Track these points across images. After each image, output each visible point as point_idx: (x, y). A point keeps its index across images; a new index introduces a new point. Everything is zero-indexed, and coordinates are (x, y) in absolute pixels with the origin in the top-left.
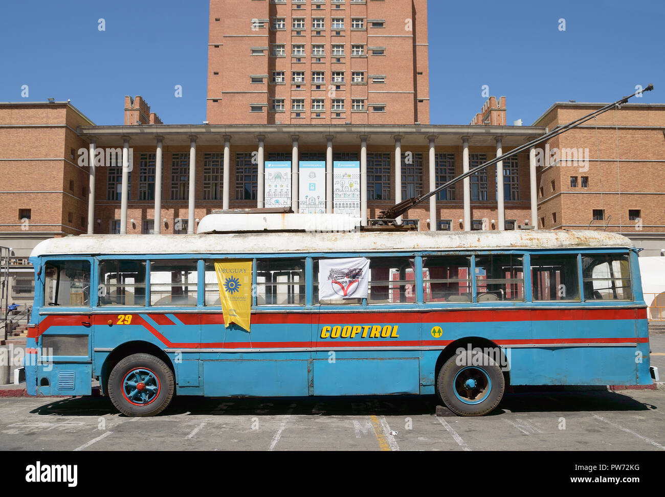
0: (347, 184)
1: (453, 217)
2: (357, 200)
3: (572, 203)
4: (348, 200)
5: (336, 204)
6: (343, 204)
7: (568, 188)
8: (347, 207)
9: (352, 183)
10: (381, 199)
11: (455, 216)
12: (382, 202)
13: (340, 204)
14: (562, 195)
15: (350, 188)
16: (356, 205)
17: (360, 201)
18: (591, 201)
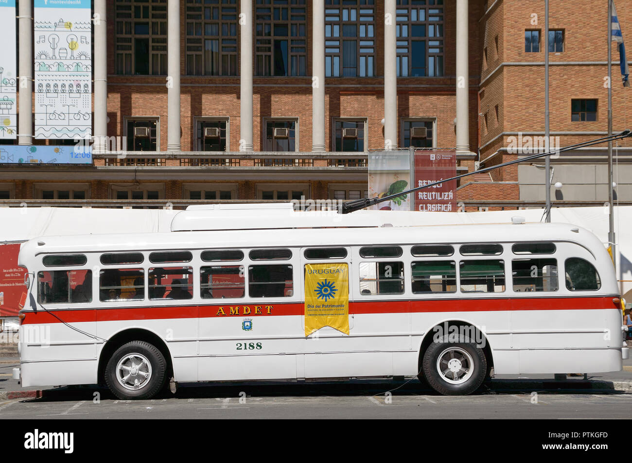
0: (63, 43)
1: (300, 112)
2: (86, 78)
3: (527, 86)
4: (65, 78)
5: (41, 85)
6: (56, 86)
7: (519, 54)
8: (63, 92)
9: (75, 40)
10: (148, 74)
11: (304, 109)
12: (150, 81)
13: (48, 85)
14: (505, 69)
15: (69, 51)
16: (82, 88)
17: (93, 78)
18: (569, 82)
